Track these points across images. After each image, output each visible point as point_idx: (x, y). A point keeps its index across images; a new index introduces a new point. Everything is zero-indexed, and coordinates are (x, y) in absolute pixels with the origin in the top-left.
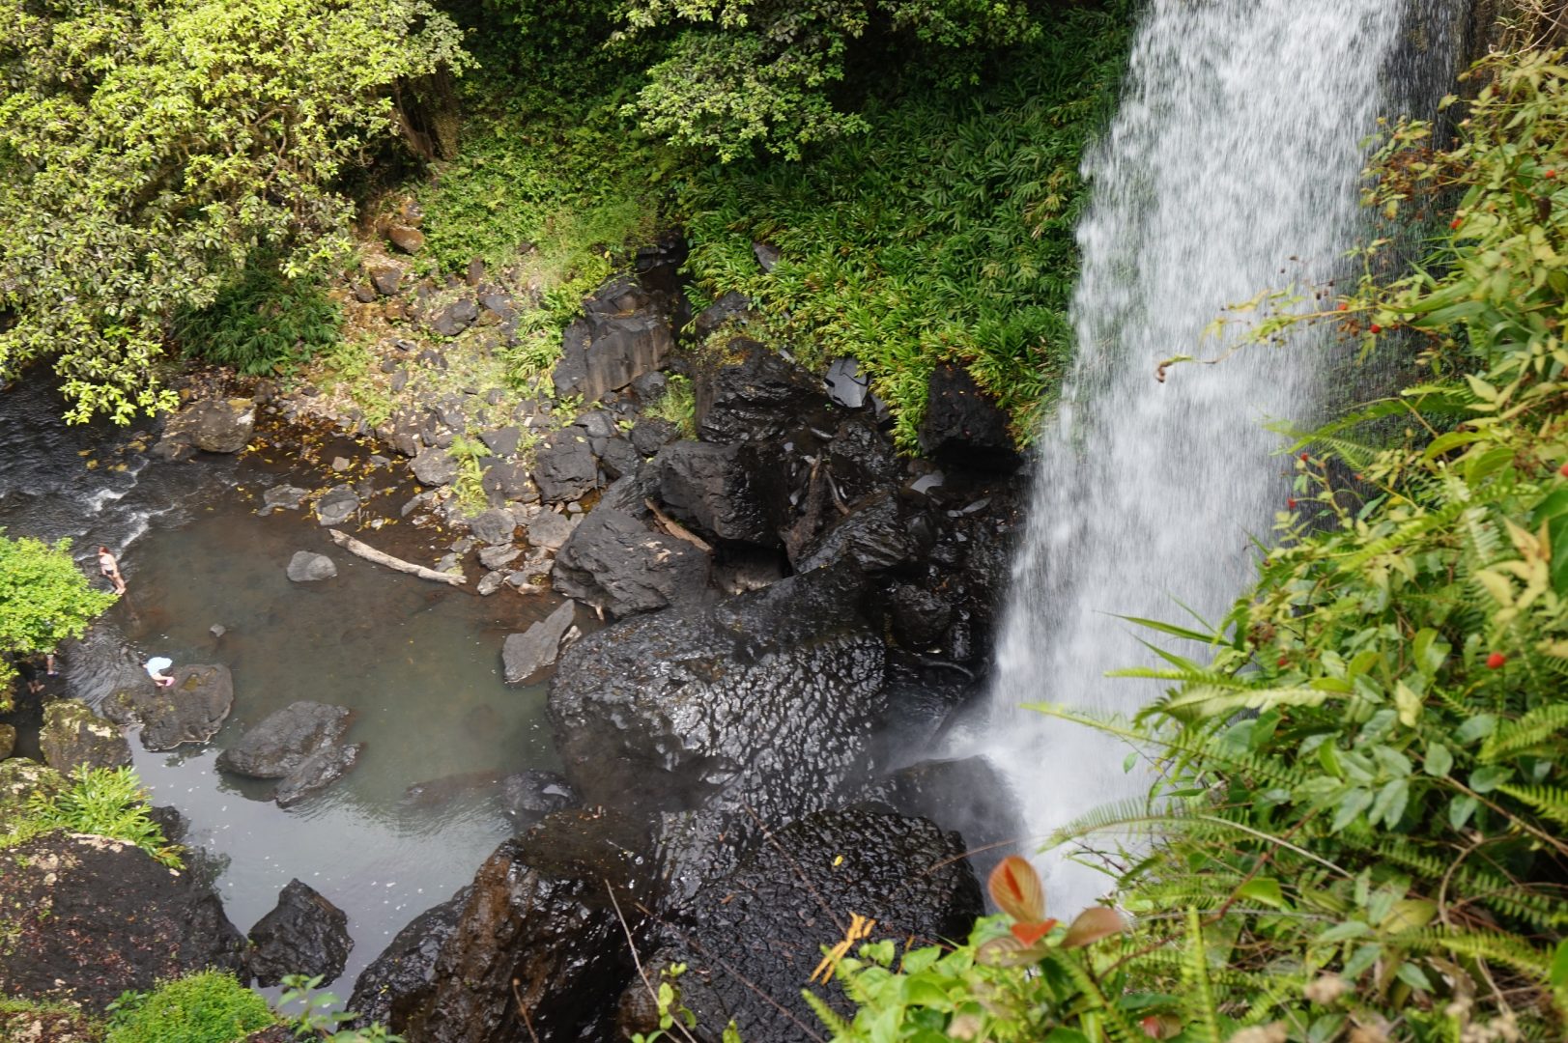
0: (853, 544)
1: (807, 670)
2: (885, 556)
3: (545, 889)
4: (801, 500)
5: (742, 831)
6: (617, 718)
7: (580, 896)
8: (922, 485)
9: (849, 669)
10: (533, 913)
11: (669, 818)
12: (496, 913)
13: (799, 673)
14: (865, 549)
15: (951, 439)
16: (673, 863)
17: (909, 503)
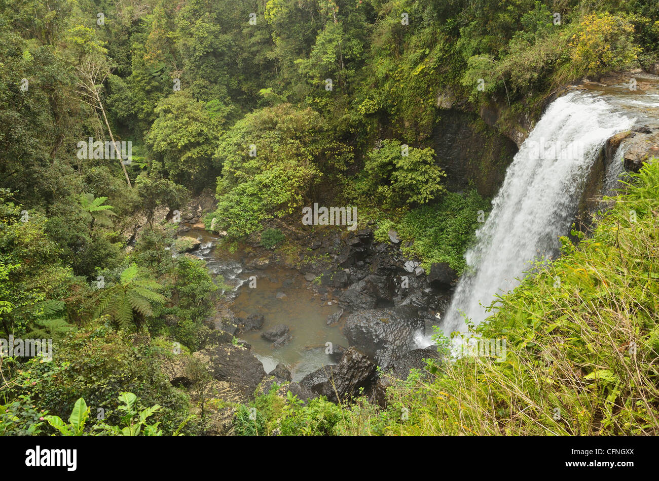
0: (412, 301)
1: (407, 324)
2: (419, 305)
3: (361, 356)
4: (398, 291)
5: (397, 355)
6: (364, 329)
7: (368, 359)
8: (427, 290)
9: (417, 325)
10: (357, 361)
11: (378, 351)
12: (348, 361)
13: (406, 324)
14: (414, 302)
15: (436, 280)
16: (381, 361)
17: (424, 294)
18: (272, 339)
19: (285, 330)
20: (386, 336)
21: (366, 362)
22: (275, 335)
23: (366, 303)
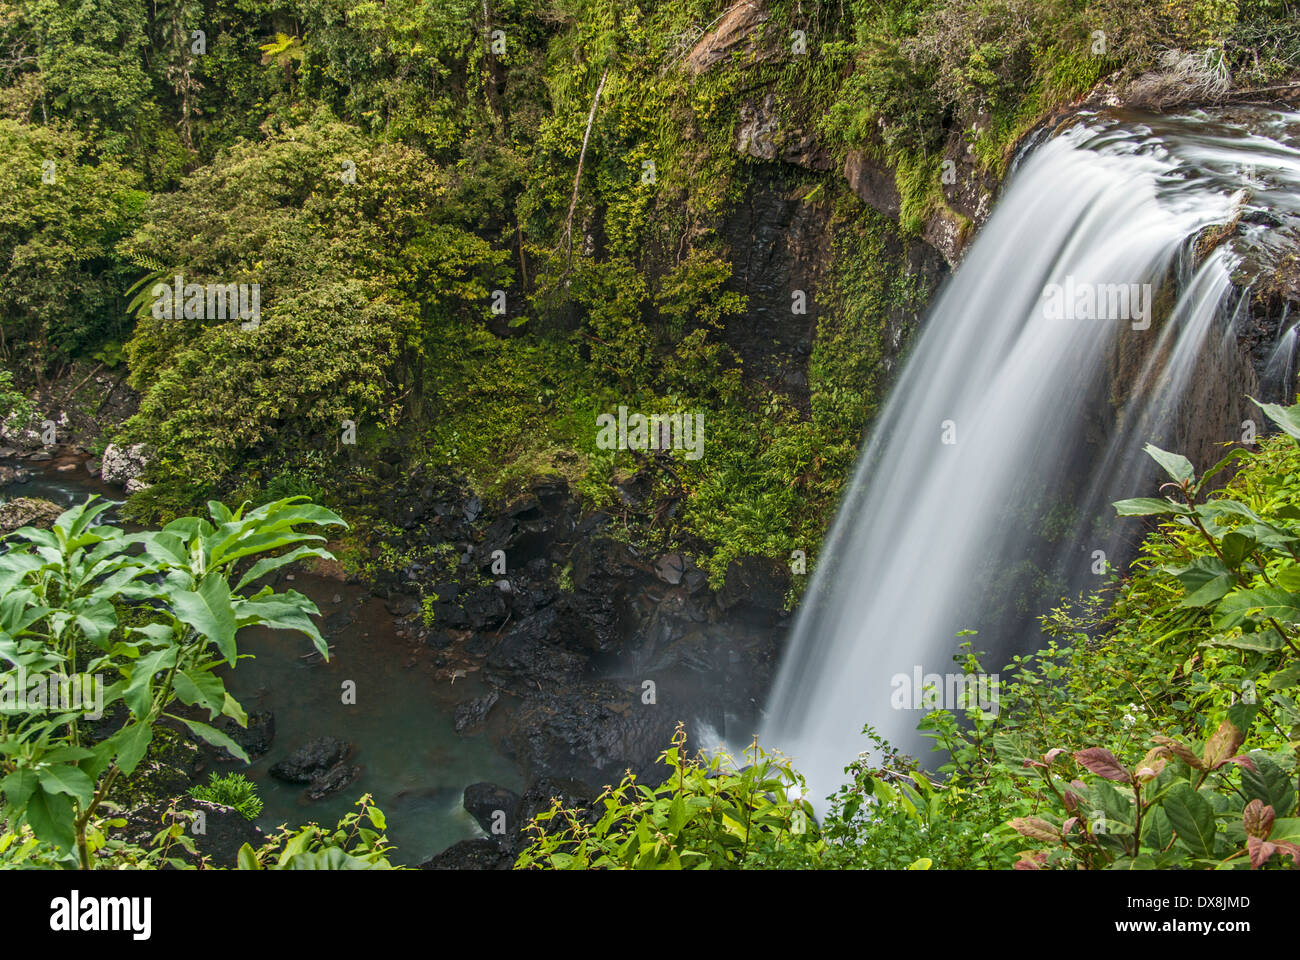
0: (681, 659)
1: (680, 716)
2: (701, 667)
4: (644, 633)
13: (674, 716)
14: (689, 661)
15: (742, 601)
17: (711, 638)
18: (302, 777)
19: (338, 753)
20: (626, 748)
22: (311, 768)
23: (559, 668)
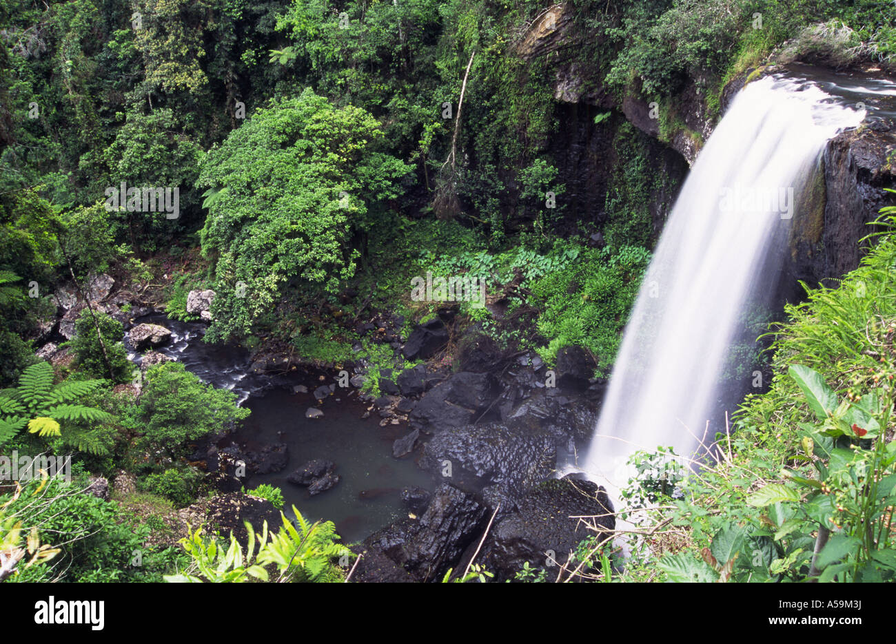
0: (530, 410)
1: (529, 444)
2: (543, 415)
3: (463, 495)
7: (474, 499)
9: (543, 444)
10: (458, 504)
11: (486, 488)
12: (443, 505)
14: (534, 411)
15: (567, 375)
18: (305, 482)
19: (326, 468)
20: (496, 464)
21: (471, 505)
22: (310, 477)
23: (456, 417)
